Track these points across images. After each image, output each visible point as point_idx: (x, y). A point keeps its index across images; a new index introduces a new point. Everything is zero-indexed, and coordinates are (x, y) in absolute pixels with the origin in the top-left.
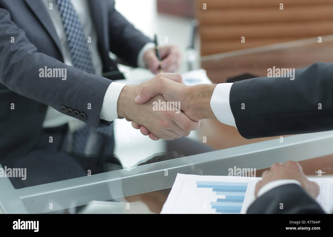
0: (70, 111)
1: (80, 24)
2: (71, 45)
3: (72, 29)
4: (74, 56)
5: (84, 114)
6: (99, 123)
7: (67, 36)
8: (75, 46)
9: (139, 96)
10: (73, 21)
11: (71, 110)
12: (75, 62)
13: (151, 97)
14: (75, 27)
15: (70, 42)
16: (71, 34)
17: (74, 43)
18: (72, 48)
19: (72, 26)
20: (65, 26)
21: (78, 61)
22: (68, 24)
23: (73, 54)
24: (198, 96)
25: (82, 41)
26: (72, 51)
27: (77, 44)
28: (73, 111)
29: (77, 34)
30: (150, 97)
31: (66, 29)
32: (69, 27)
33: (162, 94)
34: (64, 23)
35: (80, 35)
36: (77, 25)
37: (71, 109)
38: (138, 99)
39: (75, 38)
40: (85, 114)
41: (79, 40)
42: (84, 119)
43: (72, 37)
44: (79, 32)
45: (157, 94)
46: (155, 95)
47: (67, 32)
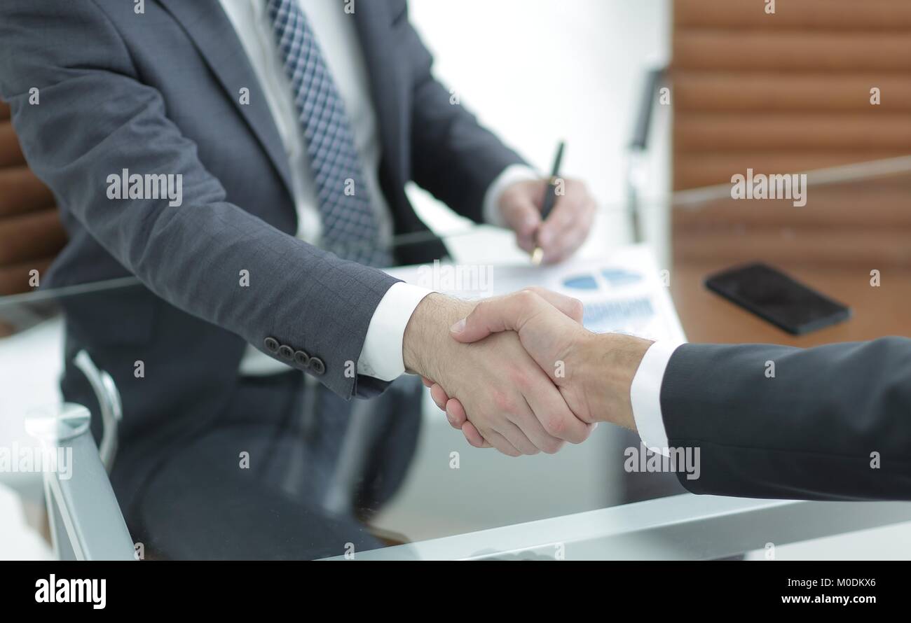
0: (287, 352)
1: (341, 111)
2: (316, 164)
3: (322, 125)
4: (324, 193)
5: (319, 360)
6: (354, 384)
7: (308, 142)
8: (326, 167)
9: (463, 322)
10: (324, 105)
11: (289, 348)
12: (327, 207)
13: (492, 331)
14: (329, 121)
15: (313, 157)
16: (317, 138)
17: (324, 160)
18: (318, 172)
19: (320, 117)
20: (304, 117)
21: (335, 204)
22: (311, 114)
23: (322, 186)
24: (604, 357)
25: (346, 154)
26: (320, 178)
27: (333, 163)
28: (295, 351)
29: (333, 136)
30: (488, 329)
31: (304, 126)
32: (313, 122)
33: (519, 330)
34: (300, 109)
35: (342, 140)
36: (335, 116)
37: (289, 345)
38: (459, 327)
39: (329, 148)
40: (321, 360)
41: (338, 152)
42: (320, 373)
43: (320, 145)
44: (340, 132)
45: (508, 329)
46: (503, 329)
47: (308, 133)
